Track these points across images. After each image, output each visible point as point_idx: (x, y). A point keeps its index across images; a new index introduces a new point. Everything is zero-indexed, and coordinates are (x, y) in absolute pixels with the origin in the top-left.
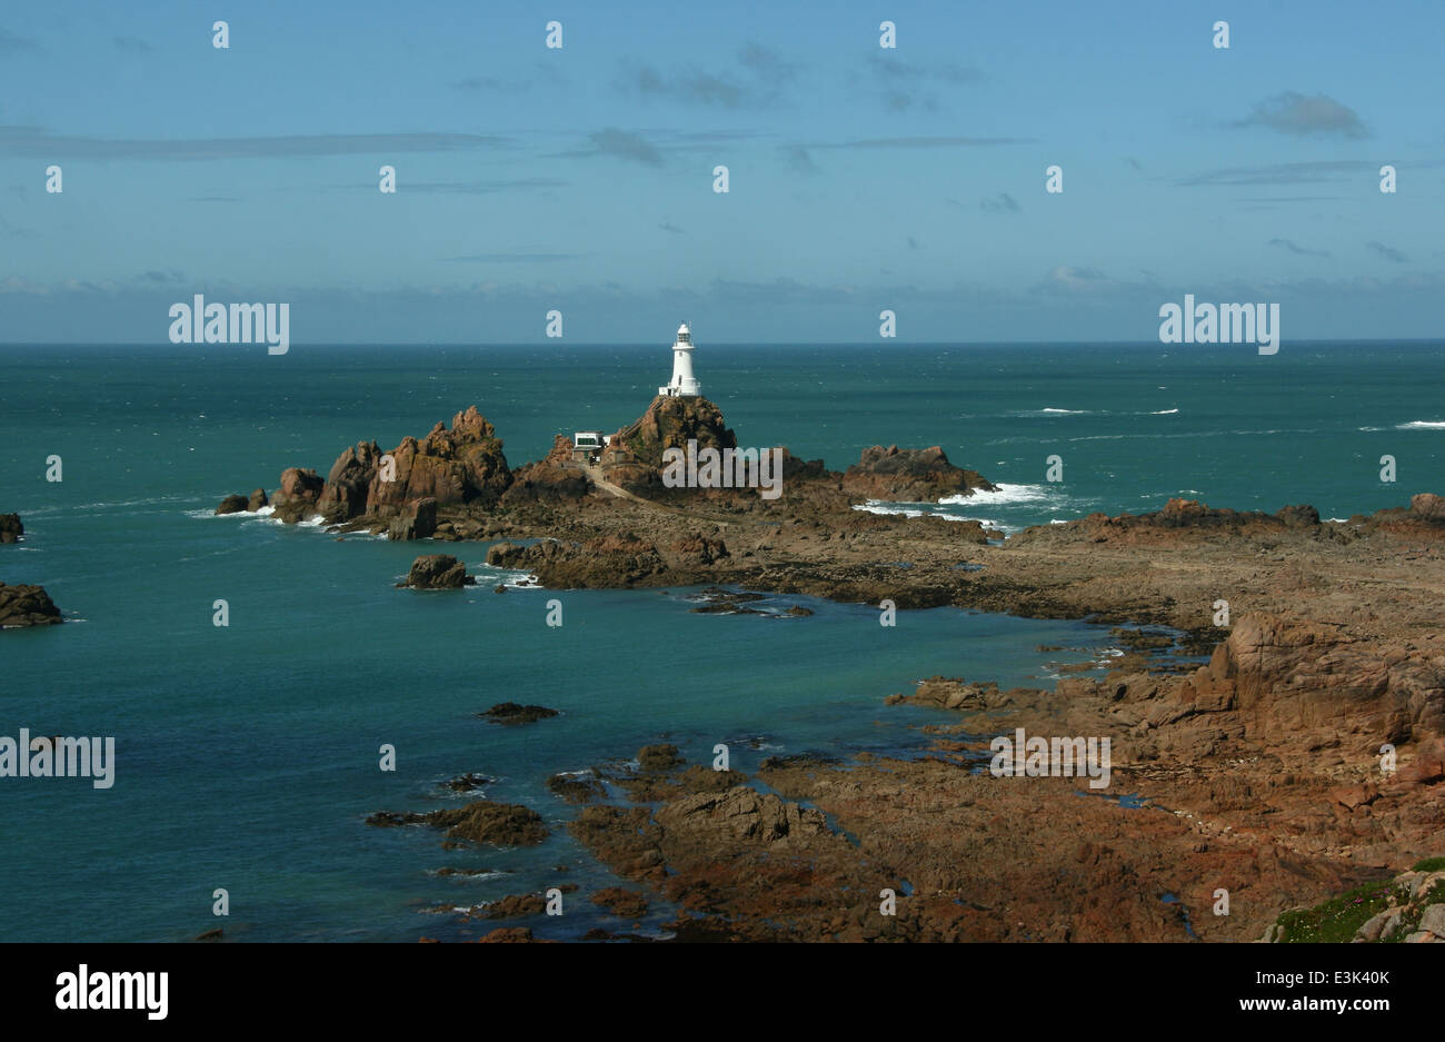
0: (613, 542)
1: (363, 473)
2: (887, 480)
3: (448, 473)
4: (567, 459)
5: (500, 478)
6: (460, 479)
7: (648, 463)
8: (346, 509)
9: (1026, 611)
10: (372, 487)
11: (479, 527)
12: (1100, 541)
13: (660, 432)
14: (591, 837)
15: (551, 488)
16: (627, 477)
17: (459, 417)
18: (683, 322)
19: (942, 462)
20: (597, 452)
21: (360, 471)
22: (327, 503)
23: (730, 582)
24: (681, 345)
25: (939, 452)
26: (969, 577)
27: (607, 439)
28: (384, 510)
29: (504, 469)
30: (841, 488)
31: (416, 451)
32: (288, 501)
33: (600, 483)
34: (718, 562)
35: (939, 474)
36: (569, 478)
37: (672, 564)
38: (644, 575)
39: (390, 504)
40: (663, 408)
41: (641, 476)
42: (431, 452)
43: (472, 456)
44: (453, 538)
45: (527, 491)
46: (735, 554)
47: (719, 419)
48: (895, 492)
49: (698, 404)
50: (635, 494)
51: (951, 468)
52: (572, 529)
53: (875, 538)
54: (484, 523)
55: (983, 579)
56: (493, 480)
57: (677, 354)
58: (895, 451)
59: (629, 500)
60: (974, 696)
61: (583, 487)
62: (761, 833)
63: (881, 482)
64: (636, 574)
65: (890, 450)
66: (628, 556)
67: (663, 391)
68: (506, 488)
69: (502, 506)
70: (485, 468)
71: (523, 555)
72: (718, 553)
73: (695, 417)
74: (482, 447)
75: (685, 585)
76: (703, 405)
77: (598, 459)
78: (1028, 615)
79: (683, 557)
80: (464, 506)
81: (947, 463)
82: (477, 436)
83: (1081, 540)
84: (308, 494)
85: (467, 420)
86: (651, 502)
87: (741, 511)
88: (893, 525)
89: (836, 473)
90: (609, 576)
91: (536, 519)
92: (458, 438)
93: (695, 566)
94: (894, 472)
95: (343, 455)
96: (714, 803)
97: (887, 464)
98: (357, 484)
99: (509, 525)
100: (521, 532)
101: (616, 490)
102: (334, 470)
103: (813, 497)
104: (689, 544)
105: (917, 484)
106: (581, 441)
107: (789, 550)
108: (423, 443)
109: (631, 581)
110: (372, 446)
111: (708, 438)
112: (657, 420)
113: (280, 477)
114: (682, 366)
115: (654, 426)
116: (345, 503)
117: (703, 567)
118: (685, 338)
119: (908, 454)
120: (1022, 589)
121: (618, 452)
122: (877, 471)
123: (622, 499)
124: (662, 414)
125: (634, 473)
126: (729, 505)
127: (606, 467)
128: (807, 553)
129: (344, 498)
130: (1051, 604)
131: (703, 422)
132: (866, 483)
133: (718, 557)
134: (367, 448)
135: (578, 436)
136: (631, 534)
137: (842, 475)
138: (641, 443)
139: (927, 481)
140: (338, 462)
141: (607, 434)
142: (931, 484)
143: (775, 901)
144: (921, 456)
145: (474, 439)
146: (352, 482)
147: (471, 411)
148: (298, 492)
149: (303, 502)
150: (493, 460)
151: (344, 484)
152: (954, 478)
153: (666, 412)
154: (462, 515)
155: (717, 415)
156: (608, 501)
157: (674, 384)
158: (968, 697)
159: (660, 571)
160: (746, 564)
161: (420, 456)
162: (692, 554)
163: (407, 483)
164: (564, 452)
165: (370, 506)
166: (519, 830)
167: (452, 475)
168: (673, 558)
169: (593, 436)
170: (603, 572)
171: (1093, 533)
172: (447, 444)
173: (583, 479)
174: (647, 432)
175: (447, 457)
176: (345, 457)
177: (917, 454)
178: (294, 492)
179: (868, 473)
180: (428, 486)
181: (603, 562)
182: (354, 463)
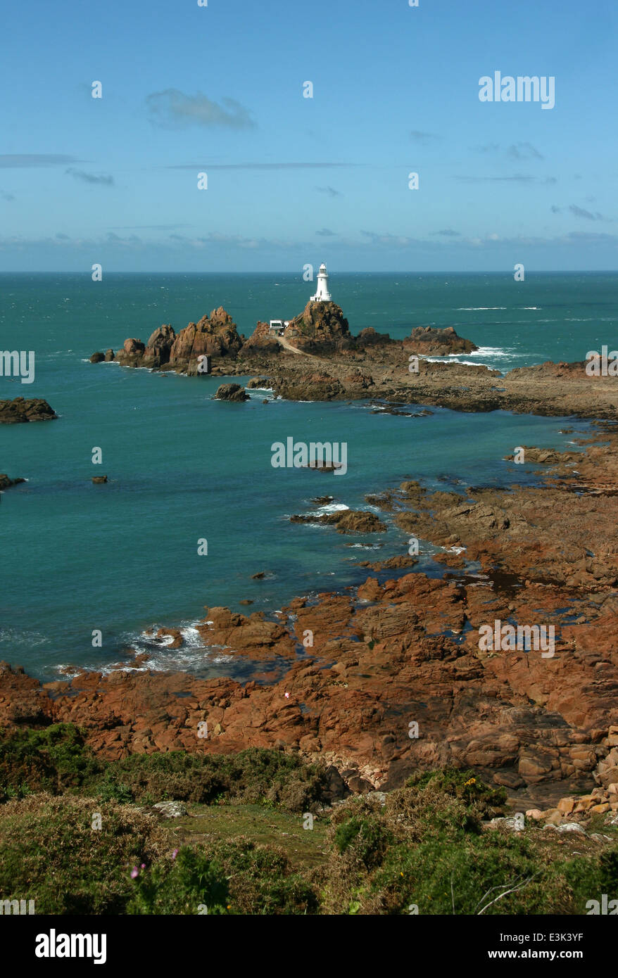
0: (317, 377)
1: (166, 341)
2: (427, 344)
3: (213, 341)
4: (267, 334)
5: (236, 344)
6: (219, 344)
7: (308, 335)
8: (159, 360)
9: (542, 412)
10: (172, 348)
11: (233, 369)
12: (559, 376)
13: (313, 321)
14: (412, 527)
15: (261, 349)
16: (299, 343)
17: (214, 312)
18: (322, 263)
19: (454, 335)
20: (282, 330)
21: (165, 339)
22: (149, 356)
23: (379, 398)
24: (323, 275)
25: (452, 330)
26: (502, 395)
27: (287, 324)
28: (181, 360)
29: (238, 339)
30: (403, 349)
31: (196, 330)
32: (128, 356)
33: (287, 346)
34: (370, 387)
35: (453, 341)
36: (270, 343)
37: (348, 388)
38: (336, 394)
39: (184, 357)
40: (313, 308)
41: (306, 343)
42: (204, 330)
43: (222, 332)
44: (221, 374)
45: (250, 350)
46: (378, 383)
47: (341, 313)
48: (431, 350)
49: (330, 306)
50: (305, 352)
51: (458, 339)
52: (280, 369)
53: (443, 374)
54: (235, 367)
55: (510, 395)
56: (233, 345)
57: (319, 279)
58: (430, 330)
59: (303, 355)
60: (552, 456)
61: (277, 348)
62: (497, 525)
63: (423, 346)
64: (332, 393)
65: (427, 329)
66: (327, 384)
67: (312, 299)
68: (239, 349)
69: (240, 358)
70: (229, 339)
71: (266, 384)
72: (370, 383)
73: (329, 312)
74: (227, 327)
75: (358, 399)
76: (333, 306)
77: (283, 334)
78: (545, 415)
79: (353, 385)
80: (222, 358)
81: (456, 336)
82: (224, 322)
83: (549, 375)
84: (138, 352)
85: (218, 313)
86: (314, 356)
87: (360, 361)
88: (448, 368)
89: (399, 341)
90: (318, 394)
91: (260, 365)
92: (214, 323)
93: (359, 390)
94: (430, 340)
95: (155, 332)
96: (469, 511)
97: (426, 336)
98: (164, 347)
99: (247, 368)
100: (254, 372)
101: (296, 351)
102: (150, 340)
103: (392, 353)
104: (355, 378)
105: (442, 346)
106: (273, 325)
107: (401, 381)
108: (199, 325)
109: (330, 397)
110: (169, 327)
111: (336, 323)
112: (311, 314)
113: (124, 342)
114: (322, 285)
115: (310, 317)
116: (158, 356)
117: (364, 390)
118: (323, 271)
119: (437, 331)
120: (533, 401)
121: (293, 330)
122: (421, 339)
123: (299, 355)
124: (313, 311)
125: (303, 341)
126: (354, 358)
127: (288, 338)
128: (411, 383)
129: (158, 354)
130: (552, 408)
131: (333, 315)
132: (416, 346)
133: (370, 385)
134: (167, 328)
135: (272, 322)
136: (325, 373)
137: (402, 342)
138: (304, 325)
139: (447, 345)
140: (152, 335)
141: (287, 320)
142: (449, 346)
143: (531, 559)
144: (444, 332)
145: (222, 324)
146: (161, 346)
147: (220, 309)
148: (133, 351)
149: (136, 356)
150: (232, 334)
151: (158, 347)
152: (460, 343)
153: (315, 310)
154: (221, 363)
155: (340, 311)
156: (292, 355)
157: (318, 295)
158: (549, 457)
159: (344, 392)
160: (385, 388)
161: (198, 333)
162: (358, 384)
163: (192, 346)
164: (264, 330)
165: (172, 359)
166: (373, 524)
167: (215, 342)
168: (349, 386)
169: (279, 322)
170: (316, 393)
171: (555, 372)
172: (209, 326)
173: (277, 344)
174: (306, 320)
175: (211, 333)
176: (156, 333)
177: (441, 331)
178: (131, 351)
179: (416, 341)
180: (203, 349)
181: (314, 387)
182: (161, 336)
